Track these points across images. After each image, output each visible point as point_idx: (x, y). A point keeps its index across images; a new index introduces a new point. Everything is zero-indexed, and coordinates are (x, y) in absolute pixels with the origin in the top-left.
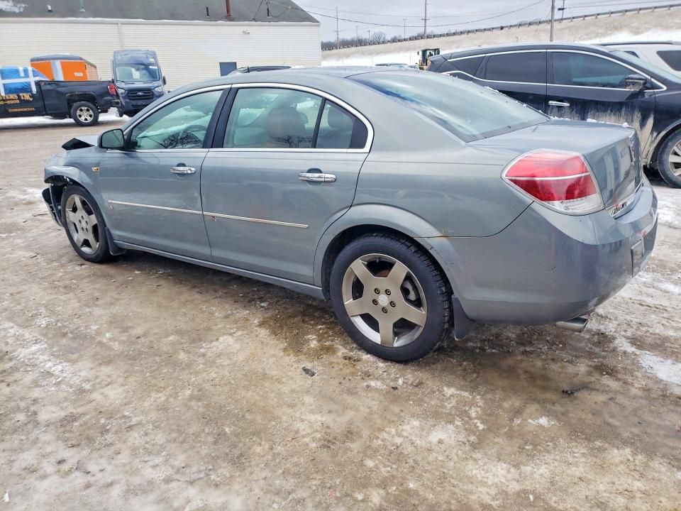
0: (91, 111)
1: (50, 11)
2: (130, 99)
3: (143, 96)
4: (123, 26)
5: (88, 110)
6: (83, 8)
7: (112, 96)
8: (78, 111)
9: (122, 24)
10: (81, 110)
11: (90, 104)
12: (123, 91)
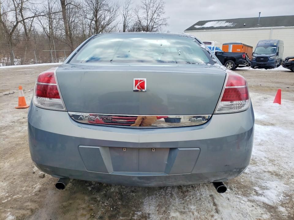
0: (232, 64)
1: (245, 26)
2: (257, 61)
3: (263, 60)
4: (273, 30)
5: (231, 64)
6: (259, 23)
7: (243, 59)
8: (228, 64)
9: (273, 29)
10: (229, 64)
11: (233, 62)
12: (255, 57)
